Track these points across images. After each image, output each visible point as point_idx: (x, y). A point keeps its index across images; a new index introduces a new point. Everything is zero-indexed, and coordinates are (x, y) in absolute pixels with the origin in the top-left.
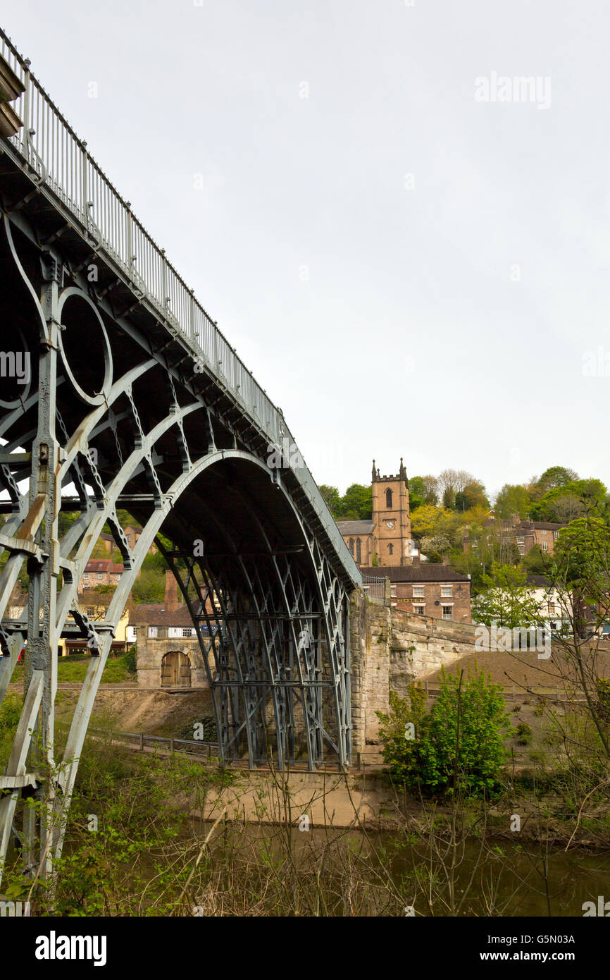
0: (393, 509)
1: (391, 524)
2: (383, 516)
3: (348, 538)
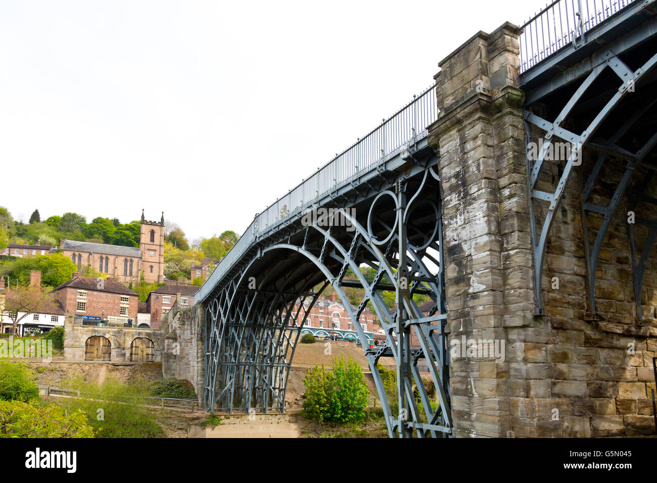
0: (155, 243)
1: (153, 252)
2: (147, 247)
3: (123, 258)
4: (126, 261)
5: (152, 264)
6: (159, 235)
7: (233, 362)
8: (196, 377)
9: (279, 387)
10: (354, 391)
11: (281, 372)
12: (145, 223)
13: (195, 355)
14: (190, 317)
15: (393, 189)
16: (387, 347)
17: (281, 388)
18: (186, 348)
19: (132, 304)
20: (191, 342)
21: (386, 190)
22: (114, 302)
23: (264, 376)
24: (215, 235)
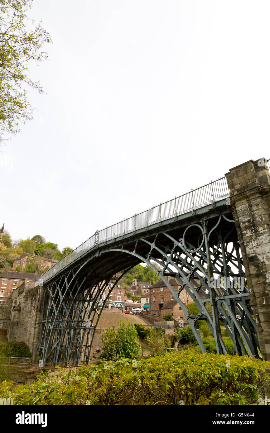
8: (32, 339)
10: (132, 345)
11: (89, 333)
13: (33, 322)
14: (31, 295)
15: (200, 224)
17: (88, 345)
18: (26, 317)
20: (31, 313)
21: (195, 223)
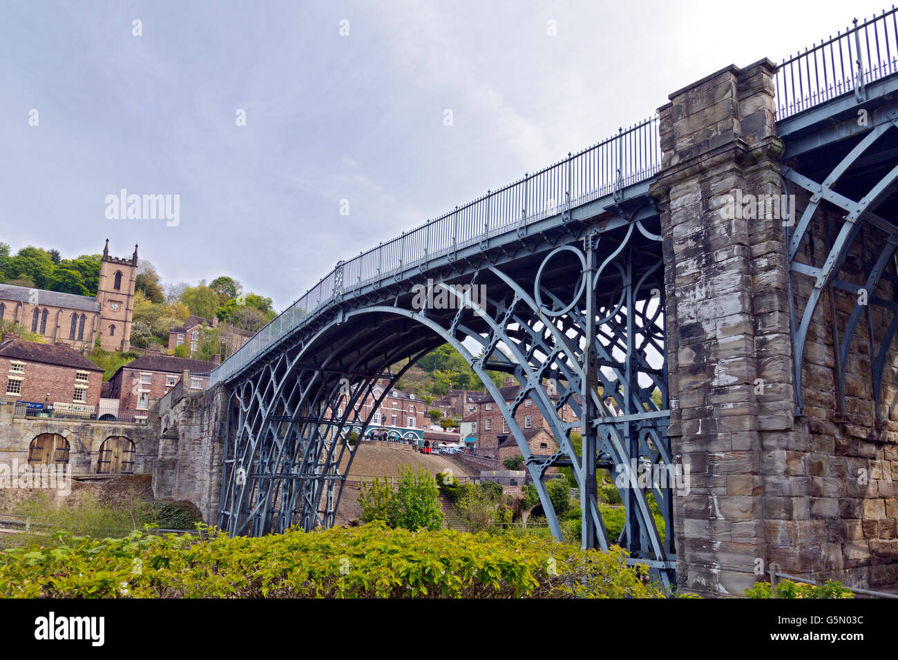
0: (121, 291)
1: (116, 305)
2: (109, 296)
3: (71, 312)
4: (75, 316)
5: (114, 323)
6: (129, 279)
7: (266, 474)
8: (206, 496)
9: (326, 510)
10: (427, 513)
11: (330, 488)
12: (109, 260)
13: (207, 463)
14: (200, 406)
15: (579, 245)
16: (563, 454)
17: (329, 511)
18: (191, 453)
19: (93, 384)
20: (201, 444)
21: (567, 245)
22: (66, 381)
23: (307, 494)
24: (204, 281)
